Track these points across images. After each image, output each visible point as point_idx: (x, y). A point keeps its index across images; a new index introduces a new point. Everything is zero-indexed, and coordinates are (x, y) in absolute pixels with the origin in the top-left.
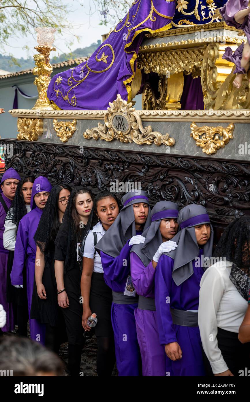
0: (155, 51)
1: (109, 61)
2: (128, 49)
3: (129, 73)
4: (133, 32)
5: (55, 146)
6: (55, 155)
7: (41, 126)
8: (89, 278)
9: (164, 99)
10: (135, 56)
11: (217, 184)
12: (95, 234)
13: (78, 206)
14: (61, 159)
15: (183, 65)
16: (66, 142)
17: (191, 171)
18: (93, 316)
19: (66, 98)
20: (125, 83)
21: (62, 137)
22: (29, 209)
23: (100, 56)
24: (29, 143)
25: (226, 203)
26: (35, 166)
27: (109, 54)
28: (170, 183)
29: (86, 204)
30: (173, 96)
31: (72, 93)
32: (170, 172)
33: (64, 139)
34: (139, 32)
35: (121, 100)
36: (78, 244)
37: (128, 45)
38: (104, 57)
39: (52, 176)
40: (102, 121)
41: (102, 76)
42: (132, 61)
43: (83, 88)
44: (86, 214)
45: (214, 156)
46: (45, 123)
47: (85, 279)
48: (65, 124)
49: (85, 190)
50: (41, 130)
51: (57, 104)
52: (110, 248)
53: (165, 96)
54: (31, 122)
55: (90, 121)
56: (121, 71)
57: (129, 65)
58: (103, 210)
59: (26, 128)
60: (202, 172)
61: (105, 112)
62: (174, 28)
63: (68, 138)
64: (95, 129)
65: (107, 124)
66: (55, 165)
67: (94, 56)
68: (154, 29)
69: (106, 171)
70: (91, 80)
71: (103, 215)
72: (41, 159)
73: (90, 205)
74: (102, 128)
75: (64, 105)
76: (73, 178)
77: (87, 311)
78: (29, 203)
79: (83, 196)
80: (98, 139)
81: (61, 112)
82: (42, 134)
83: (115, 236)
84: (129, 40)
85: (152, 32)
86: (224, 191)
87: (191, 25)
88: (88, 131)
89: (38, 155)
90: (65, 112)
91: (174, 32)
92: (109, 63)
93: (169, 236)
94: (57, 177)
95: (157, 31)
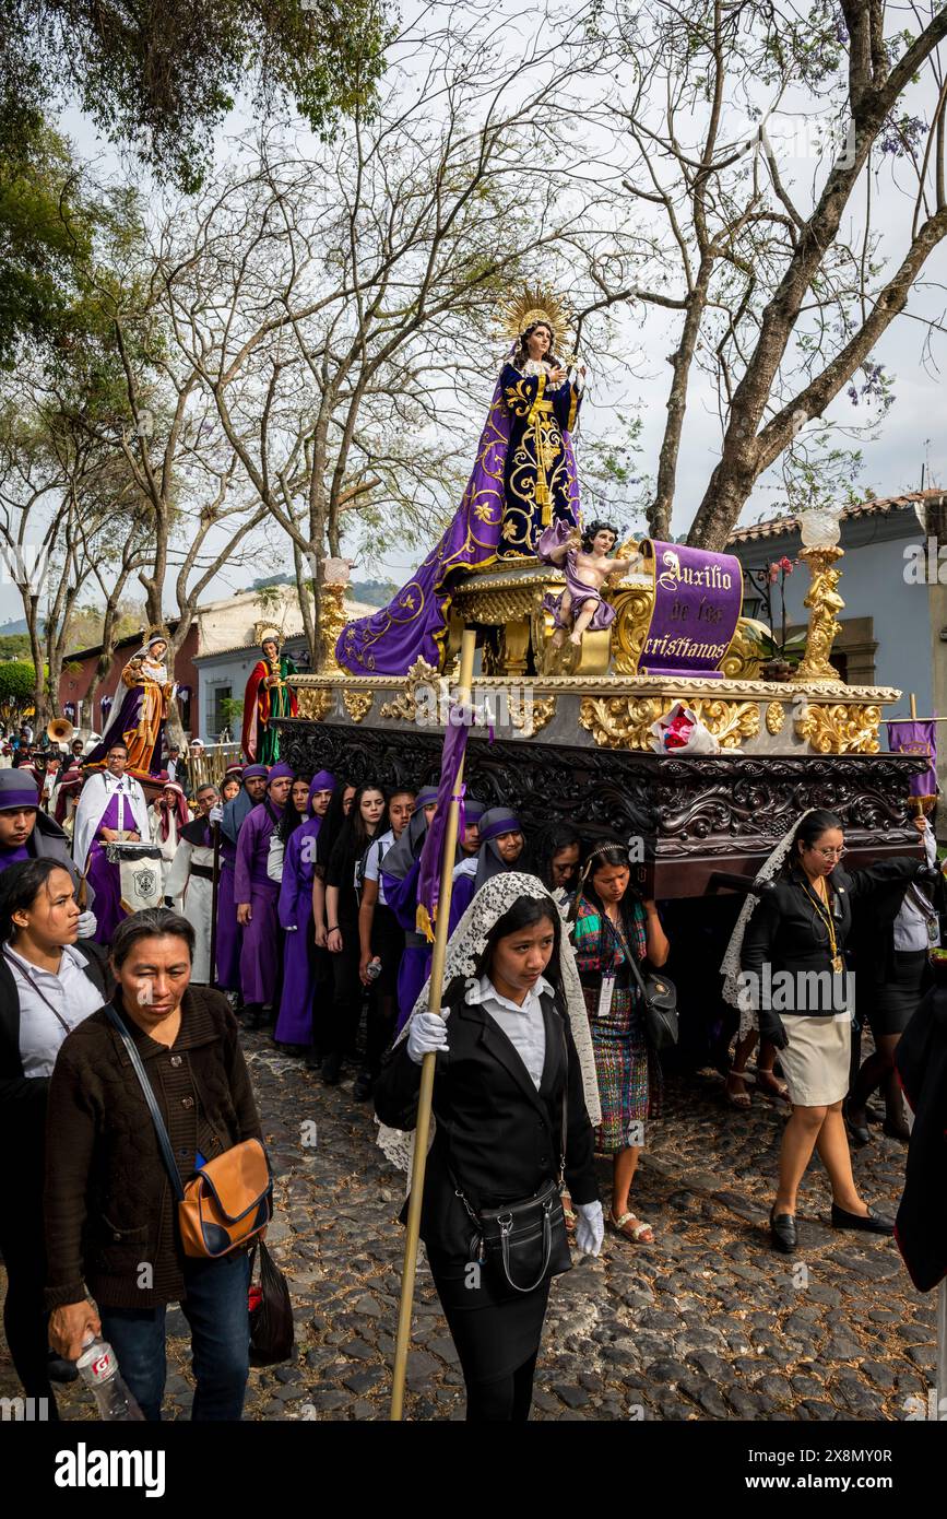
0: (476, 593)
1: (417, 606)
2: (437, 591)
3: (441, 623)
4: (444, 567)
5: (342, 727)
6: (344, 741)
7: (327, 700)
8: (371, 908)
9: (503, 657)
10: (449, 600)
11: (534, 777)
12: (380, 844)
13: (363, 808)
14: (352, 746)
15: (511, 613)
16: (359, 722)
17: (501, 758)
18: (376, 960)
19: (361, 658)
20: (436, 637)
21: (354, 714)
22: (305, 819)
23: (405, 599)
24: (309, 724)
25: (544, 803)
26: (317, 757)
27: (416, 597)
28: (482, 777)
29: (373, 806)
30: (514, 652)
31: (368, 652)
32: (482, 763)
33: (357, 718)
34: (451, 568)
35: (423, 662)
36: (358, 863)
37: (438, 586)
38: (410, 602)
39: (340, 772)
40: (402, 692)
41: (408, 628)
42: (445, 607)
43: (384, 644)
44: (373, 820)
45: (534, 741)
46: (334, 695)
47: (365, 908)
48: (358, 696)
49: (375, 787)
50: (329, 705)
51: (350, 668)
52: (396, 868)
53: (504, 653)
54: (314, 693)
55: (389, 692)
56: (429, 621)
57: (440, 612)
58: (396, 812)
59: (308, 701)
60: (517, 762)
61: (406, 679)
62: (499, 561)
63: (363, 715)
64: (395, 703)
65: (408, 695)
66: (343, 756)
67: (397, 599)
68: (472, 563)
69: (406, 763)
70: (394, 634)
71: (396, 818)
72: (326, 747)
73: (380, 808)
74: (403, 702)
75: (358, 669)
76: (366, 772)
77: (366, 954)
78: (305, 812)
79: (371, 795)
80: (399, 716)
81: (352, 678)
82: (329, 710)
83: (404, 851)
84: (439, 579)
85: (470, 567)
86: (541, 786)
87: (521, 557)
88: (386, 706)
89: (323, 741)
90: (357, 679)
91: (499, 568)
92: (417, 608)
93: (471, 849)
94: (345, 772)
95: (477, 566)
